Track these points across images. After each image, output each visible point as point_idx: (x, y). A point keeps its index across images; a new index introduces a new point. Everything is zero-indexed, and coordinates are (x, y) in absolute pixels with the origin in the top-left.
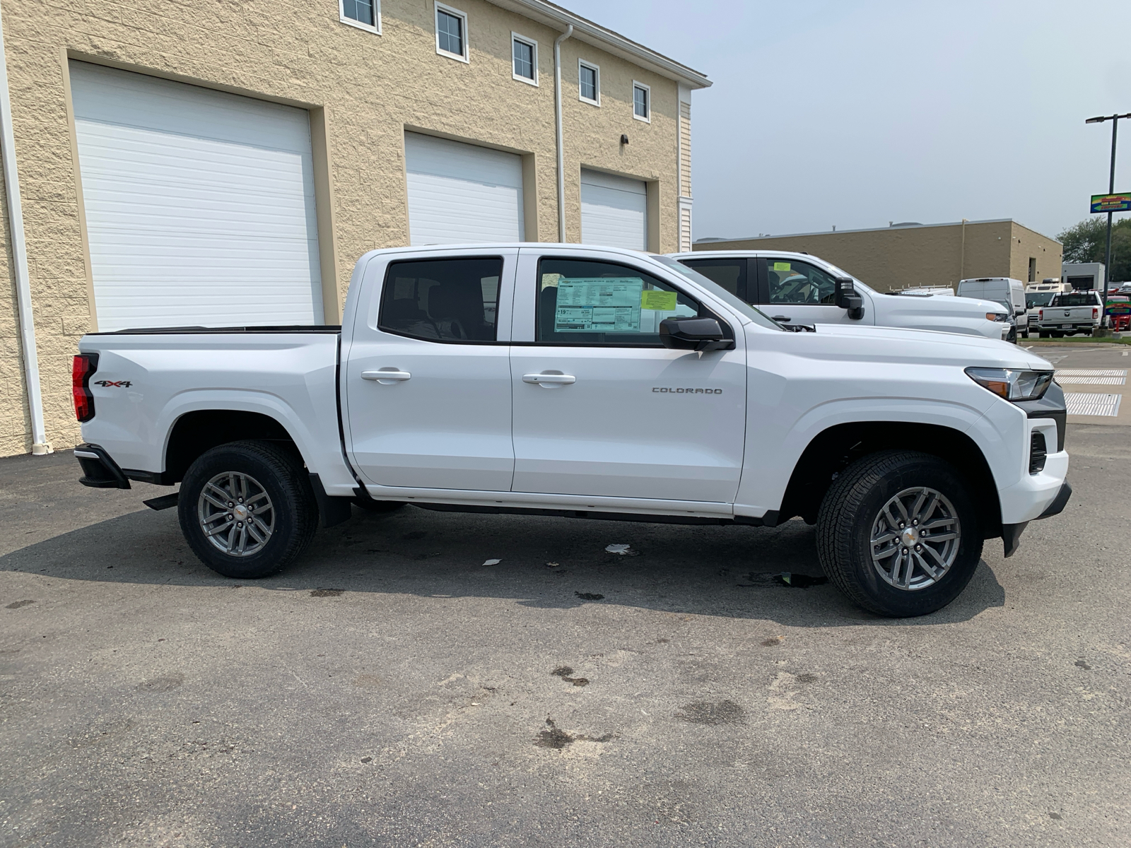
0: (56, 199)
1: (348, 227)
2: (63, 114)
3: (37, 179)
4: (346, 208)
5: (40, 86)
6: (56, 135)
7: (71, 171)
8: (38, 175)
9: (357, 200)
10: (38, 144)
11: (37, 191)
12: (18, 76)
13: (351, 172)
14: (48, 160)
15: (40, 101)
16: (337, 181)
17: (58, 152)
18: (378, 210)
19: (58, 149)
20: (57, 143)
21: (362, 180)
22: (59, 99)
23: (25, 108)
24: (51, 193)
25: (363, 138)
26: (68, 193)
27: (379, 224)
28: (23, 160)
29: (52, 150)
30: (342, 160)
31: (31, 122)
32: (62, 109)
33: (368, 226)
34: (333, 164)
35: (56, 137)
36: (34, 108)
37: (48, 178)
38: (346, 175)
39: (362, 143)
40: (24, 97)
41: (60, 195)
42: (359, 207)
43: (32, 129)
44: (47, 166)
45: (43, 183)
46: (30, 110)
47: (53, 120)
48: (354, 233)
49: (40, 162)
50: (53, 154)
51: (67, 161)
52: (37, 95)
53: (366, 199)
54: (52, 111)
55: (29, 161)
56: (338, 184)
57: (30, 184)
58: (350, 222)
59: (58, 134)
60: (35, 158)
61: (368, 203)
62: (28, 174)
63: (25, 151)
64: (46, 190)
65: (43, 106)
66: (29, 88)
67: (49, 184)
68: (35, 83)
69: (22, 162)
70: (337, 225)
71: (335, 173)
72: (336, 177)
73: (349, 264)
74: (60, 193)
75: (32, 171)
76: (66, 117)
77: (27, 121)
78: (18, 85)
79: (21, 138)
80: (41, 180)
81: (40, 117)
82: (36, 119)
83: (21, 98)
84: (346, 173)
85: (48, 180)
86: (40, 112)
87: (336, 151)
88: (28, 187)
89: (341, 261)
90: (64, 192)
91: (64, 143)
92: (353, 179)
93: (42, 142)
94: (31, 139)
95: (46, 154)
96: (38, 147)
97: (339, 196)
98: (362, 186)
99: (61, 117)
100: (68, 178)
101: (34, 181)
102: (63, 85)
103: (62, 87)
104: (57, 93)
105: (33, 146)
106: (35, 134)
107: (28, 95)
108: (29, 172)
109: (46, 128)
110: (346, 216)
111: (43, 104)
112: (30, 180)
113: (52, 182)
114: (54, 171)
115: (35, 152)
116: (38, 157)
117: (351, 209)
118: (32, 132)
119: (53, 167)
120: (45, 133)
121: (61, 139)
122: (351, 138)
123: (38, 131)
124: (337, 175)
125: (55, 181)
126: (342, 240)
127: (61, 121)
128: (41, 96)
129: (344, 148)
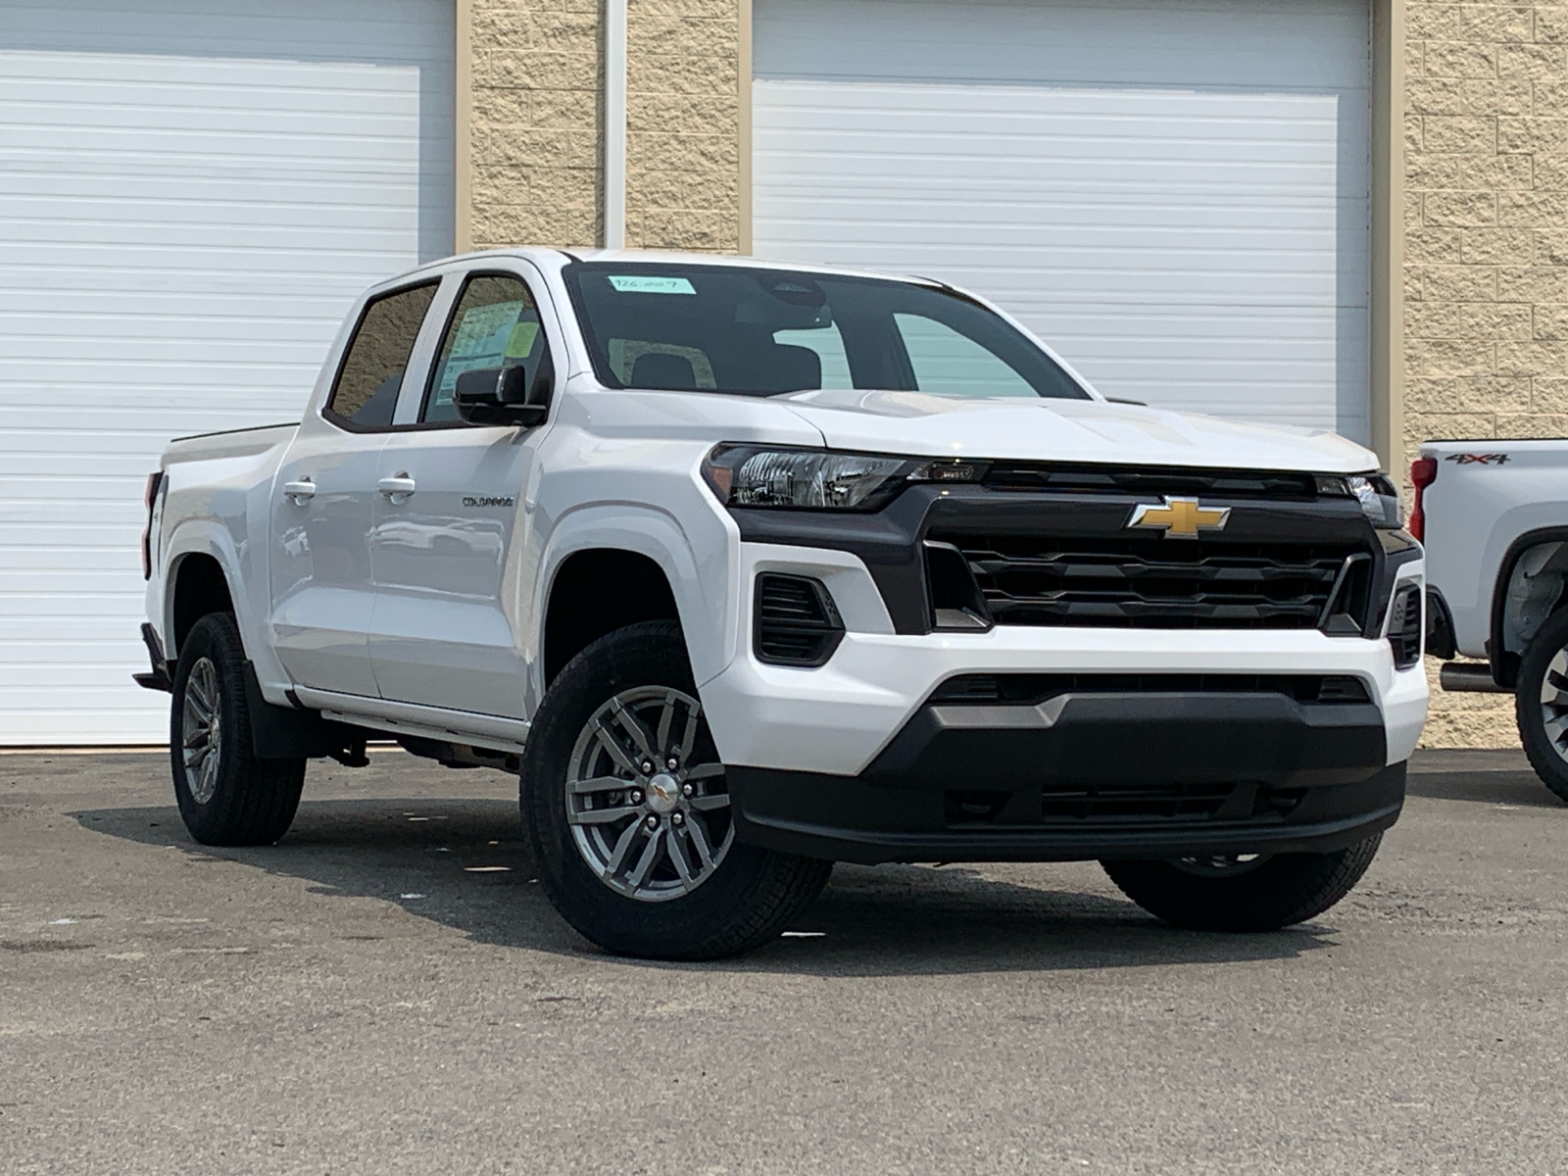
0: (698, 244)
1: (1446, 268)
2: (731, 73)
3: (666, 206)
4: (1442, 219)
5: (693, 25)
6: (712, 116)
7: (733, 184)
8: (668, 197)
9: (1482, 197)
10: (676, 138)
11: (664, 229)
12: (653, 12)
13: (1467, 124)
14: (691, 168)
15: (689, 55)
16: (1418, 152)
17: (712, 149)
18: (1556, 219)
19: (712, 144)
20: (713, 132)
21: (1503, 141)
22: (726, 45)
23: (660, 72)
24: (687, 232)
25: (1518, 30)
26: (722, 230)
27: (1552, 257)
28: (644, 171)
29: (702, 147)
30: (1439, 96)
31: (667, 95)
32: (730, 64)
33: (1513, 262)
34: (1409, 108)
35: (713, 121)
36: (677, 68)
37: (688, 202)
38: (1448, 134)
39: (1513, 45)
40: (660, 50)
41: (705, 234)
42: (1486, 214)
43: (668, 109)
44: (688, 179)
45: (675, 213)
46: (668, 74)
47: (709, 88)
48: (1461, 284)
49: (676, 173)
50: (703, 154)
51: (728, 167)
52: (685, 43)
53: (1515, 191)
54: (711, 69)
55: (654, 174)
56: (1421, 159)
57: (651, 216)
58: (1455, 257)
59: (717, 114)
60: (667, 166)
61: (1522, 201)
62: (650, 197)
63: (649, 154)
64: (680, 227)
65: (694, 63)
66: (670, 32)
67: (687, 214)
68: (685, 20)
69: (642, 175)
70: (1408, 265)
71: (1415, 132)
72: (1414, 142)
73: (1439, 367)
74: (707, 230)
75: (657, 192)
76: (736, 79)
77: (660, 95)
78: (650, 28)
79: (646, 130)
80: (674, 207)
81: (686, 86)
82: (678, 88)
83: (655, 53)
84: (1449, 128)
85: (687, 207)
86: (687, 74)
87: (1422, 75)
88: (647, 223)
89: (1410, 358)
90: (714, 228)
91: (727, 131)
92: (1476, 141)
93: (683, 134)
94: (663, 130)
95: (690, 157)
96: (674, 142)
97: (1419, 189)
98: (1502, 158)
99: (727, 80)
100: (726, 200)
101: (659, 210)
102: (737, 16)
103: (734, 20)
104: (723, 33)
105: (666, 144)
106: (672, 119)
107: (668, 46)
108: (652, 193)
109: (694, 106)
110: (1438, 240)
111: (695, 58)
112: (653, 209)
113: (693, 211)
114: (700, 188)
115: (668, 154)
116: (672, 164)
117: (1459, 222)
118: (667, 115)
119: (699, 179)
120: (691, 116)
121: (720, 124)
122: (1477, 35)
123: (679, 114)
124: (1418, 137)
125: (700, 207)
126: (1419, 305)
127: (725, 88)
128: (692, 43)
129: (1450, 65)
